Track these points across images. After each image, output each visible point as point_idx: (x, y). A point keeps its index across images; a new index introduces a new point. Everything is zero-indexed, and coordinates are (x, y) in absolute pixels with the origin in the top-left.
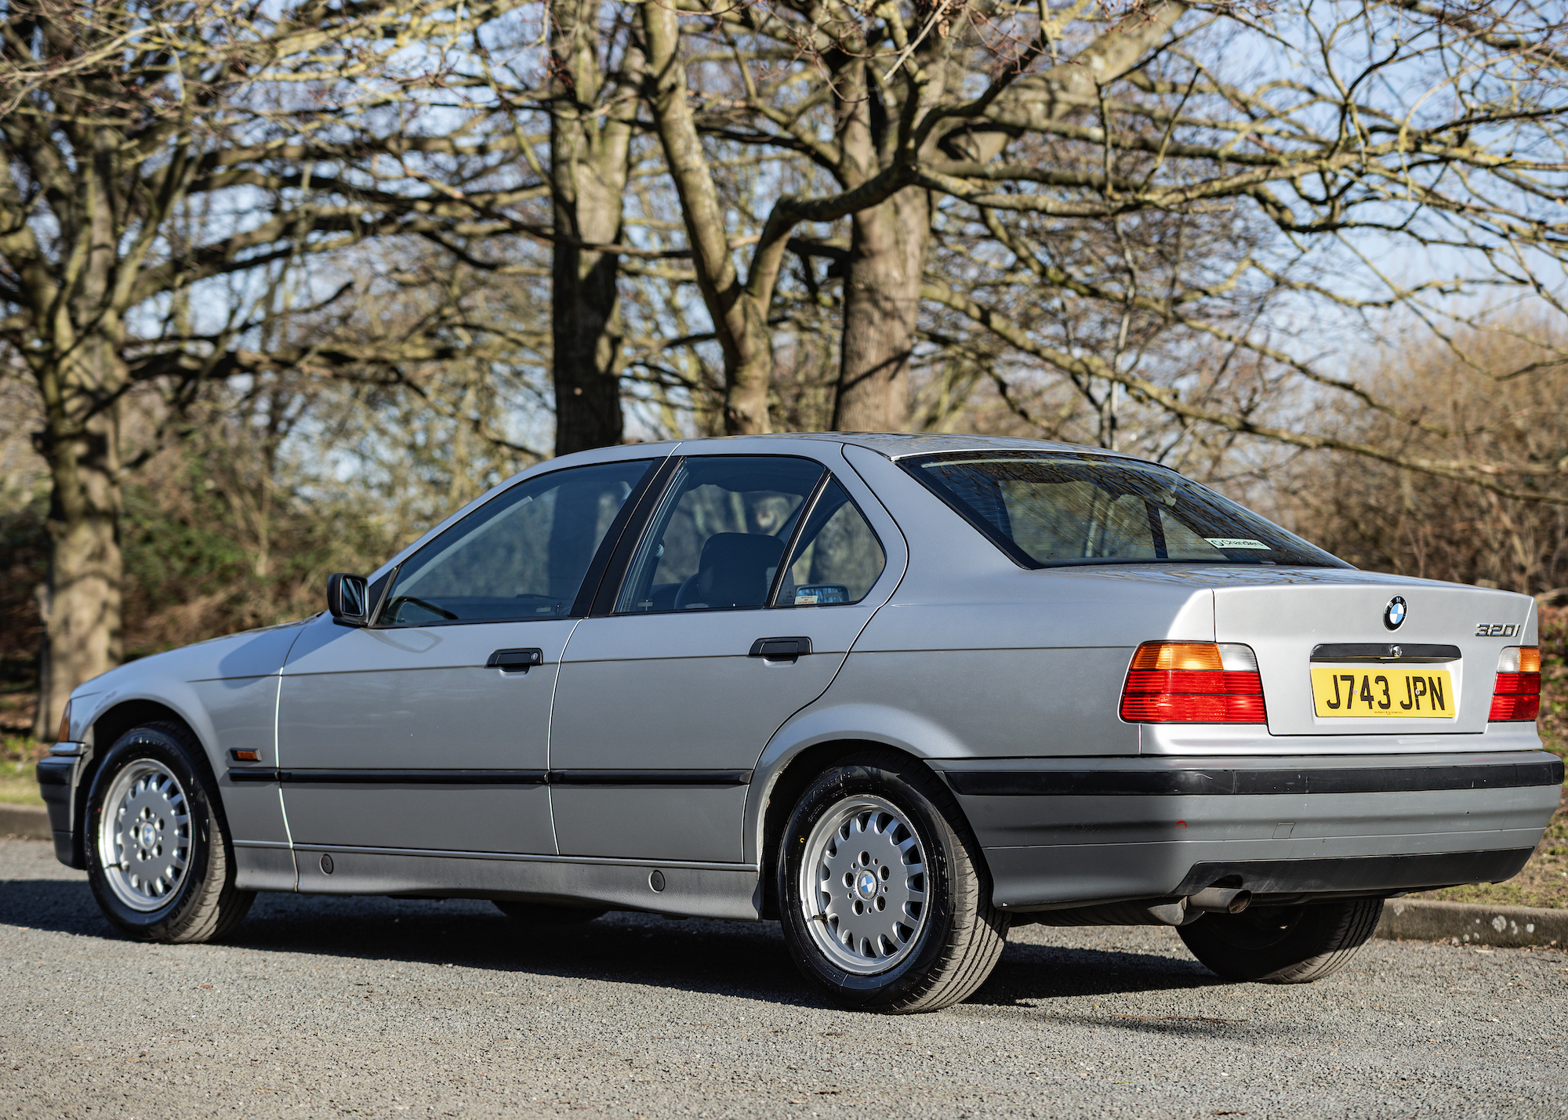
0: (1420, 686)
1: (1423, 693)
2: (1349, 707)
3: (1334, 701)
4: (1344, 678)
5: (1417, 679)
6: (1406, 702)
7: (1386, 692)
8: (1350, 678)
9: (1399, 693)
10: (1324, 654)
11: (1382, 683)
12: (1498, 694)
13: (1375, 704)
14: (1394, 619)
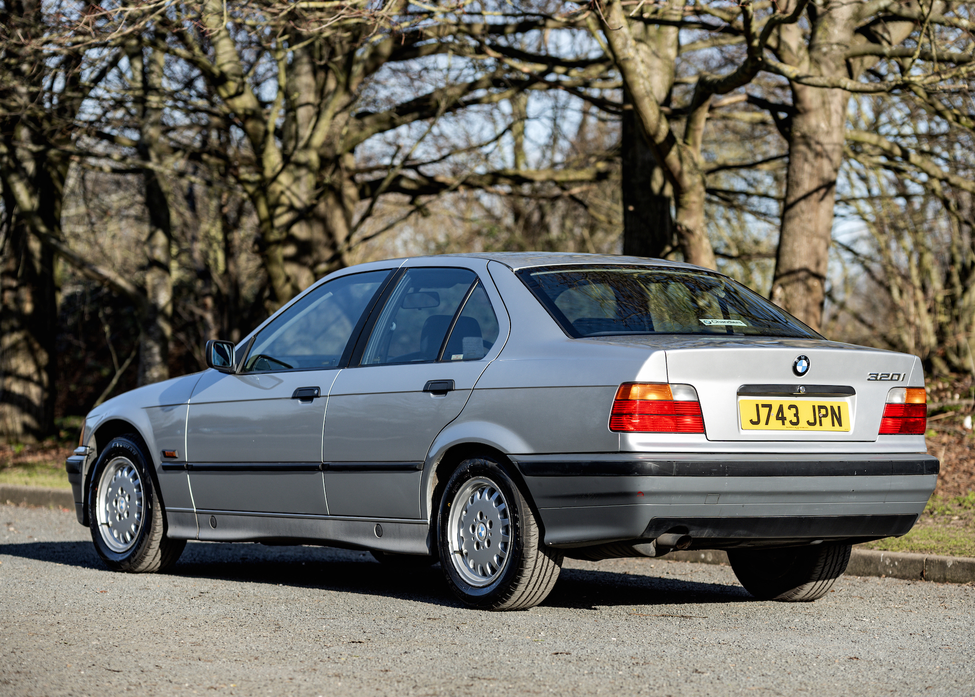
0: (823, 411)
1: (825, 416)
2: (767, 423)
3: (755, 420)
4: (764, 406)
5: (820, 407)
6: (812, 421)
7: (796, 415)
8: (770, 406)
9: (806, 415)
10: (746, 391)
11: (793, 410)
12: (885, 417)
13: (787, 422)
14: (800, 369)
